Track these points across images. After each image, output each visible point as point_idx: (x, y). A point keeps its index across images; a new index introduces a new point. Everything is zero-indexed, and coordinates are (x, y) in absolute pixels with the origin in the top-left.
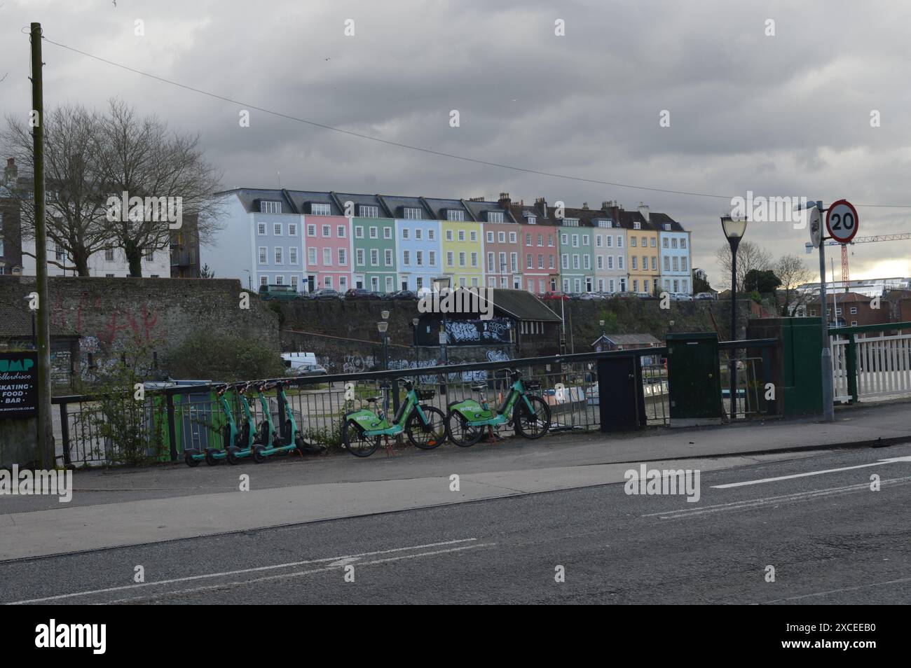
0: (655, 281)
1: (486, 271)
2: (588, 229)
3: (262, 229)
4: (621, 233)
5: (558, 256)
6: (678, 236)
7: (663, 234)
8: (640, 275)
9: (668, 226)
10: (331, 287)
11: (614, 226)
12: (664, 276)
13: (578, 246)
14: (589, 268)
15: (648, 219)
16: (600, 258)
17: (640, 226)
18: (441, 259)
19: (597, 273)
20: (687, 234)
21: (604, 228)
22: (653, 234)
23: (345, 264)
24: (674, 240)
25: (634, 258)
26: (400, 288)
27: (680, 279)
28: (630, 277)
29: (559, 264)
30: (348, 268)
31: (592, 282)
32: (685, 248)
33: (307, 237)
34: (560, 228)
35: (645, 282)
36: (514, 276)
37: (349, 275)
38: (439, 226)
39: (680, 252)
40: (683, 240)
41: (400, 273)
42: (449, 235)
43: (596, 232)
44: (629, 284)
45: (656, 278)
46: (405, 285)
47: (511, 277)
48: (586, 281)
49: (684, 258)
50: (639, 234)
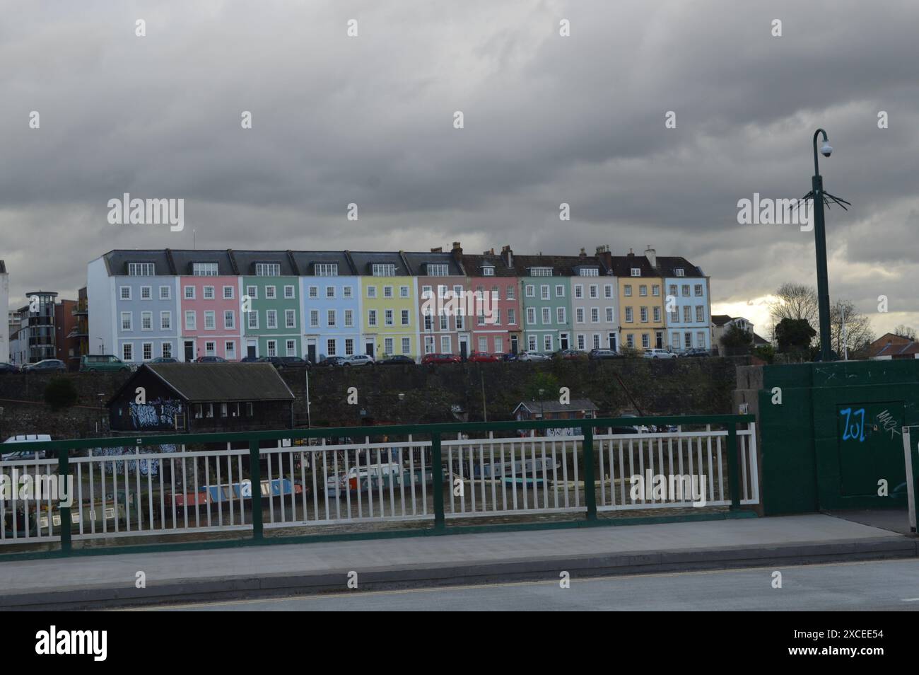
0: (659, 334)
1: (422, 329)
2: (564, 279)
3: (126, 293)
4: (610, 281)
5: (521, 310)
6: (692, 282)
7: (670, 281)
8: (637, 328)
9: (680, 271)
10: (214, 353)
11: (603, 273)
12: (670, 328)
13: (548, 298)
14: (565, 322)
15: (654, 264)
16: (580, 312)
17: (640, 272)
18: (361, 319)
19: (575, 328)
20: (705, 279)
21: (588, 278)
22: (657, 281)
23: (233, 327)
24: (686, 287)
25: (628, 310)
26: (305, 353)
27: (694, 333)
28: (622, 331)
29: (522, 320)
30: (237, 331)
31: (568, 338)
32: (702, 295)
33: (183, 300)
34: (525, 279)
35: (644, 337)
36: (460, 335)
37: (238, 340)
38: (359, 283)
39: (694, 301)
40: (697, 288)
41: (305, 335)
42: (371, 291)
43: (575, 282)
44: (620, 337)
45: (660, 331)
46: (312, 349)
47: (455, 336)
48: (560, 338)
49: (699, 308)
50: (636, 281)
